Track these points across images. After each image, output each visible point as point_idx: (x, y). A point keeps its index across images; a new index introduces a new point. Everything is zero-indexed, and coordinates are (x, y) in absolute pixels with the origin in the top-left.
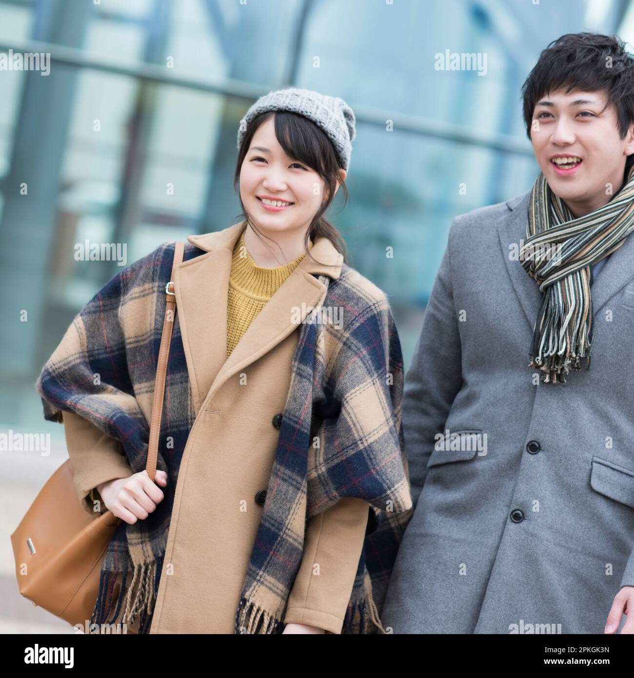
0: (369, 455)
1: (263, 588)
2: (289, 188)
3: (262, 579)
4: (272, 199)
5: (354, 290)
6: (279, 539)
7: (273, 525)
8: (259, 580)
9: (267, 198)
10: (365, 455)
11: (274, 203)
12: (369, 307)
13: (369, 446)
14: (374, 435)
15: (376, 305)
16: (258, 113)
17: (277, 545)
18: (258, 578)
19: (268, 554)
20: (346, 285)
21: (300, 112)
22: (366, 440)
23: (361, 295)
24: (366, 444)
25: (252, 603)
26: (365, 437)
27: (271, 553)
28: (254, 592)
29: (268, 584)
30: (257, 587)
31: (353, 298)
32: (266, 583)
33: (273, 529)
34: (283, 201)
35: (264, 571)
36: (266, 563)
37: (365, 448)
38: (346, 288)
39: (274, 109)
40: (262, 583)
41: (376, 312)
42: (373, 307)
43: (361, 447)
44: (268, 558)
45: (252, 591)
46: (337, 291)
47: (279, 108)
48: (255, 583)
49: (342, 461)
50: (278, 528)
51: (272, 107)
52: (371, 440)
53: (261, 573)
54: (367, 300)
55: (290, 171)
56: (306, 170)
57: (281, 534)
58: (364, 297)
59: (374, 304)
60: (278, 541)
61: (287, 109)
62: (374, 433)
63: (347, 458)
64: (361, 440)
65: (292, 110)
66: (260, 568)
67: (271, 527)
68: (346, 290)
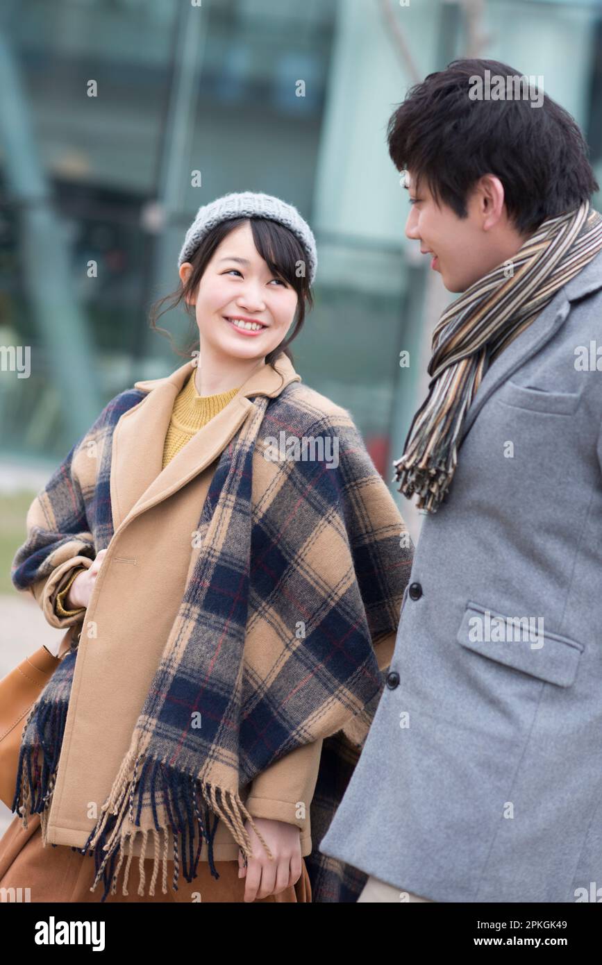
0: (344, 610)
1: (219, 764)
2: (267, 307)
3: (216, 754)
4: (246, 321)
5: (298, 407)
6: (230, 704)
7: (222, 689)
8: (212, 756)
9: (239, 319)
10: (339, 610)
11: (249, 326)
12: (317, 423)
13: (341, 599)
14: (344, 583)
15: (326, 421)
16: (225, 219)
17: (228, 712)
18: (211, 753)
19: (218, 723)
20: (289, 403)
21: (280, 219)
22: (336, 594)
23: (306, 411)
24: (336, 599)
25: (207, 784)
26: (333, 591)
27: (222, 721)
28: (208, 770)
29: (224, 759)
30: (210, 764)
31: (296, 416)
32: (221, 757)
33: (222, 693)
34: (258, 323)
35: (217, 744)
36: (217, 735)
37: (337, 604)
38: (288, 406)
39: (248, 215)
40: (216, 758)
41: (325, 428)
42: (322, 423)
43: (333, 604)
44: (220, 728)
45: (205, 770)
46: (278, 411)
47: (254, 215)
48: (208, 760)
49: (317, 627)
50: (228, 692)
51: (245, 213)
52: (341, 592)
53: (213, 747)
54: (313, 415)
55: (269, 288)
56: (286, 287)
57: (232, 697)
58: (310, 413)
59: (323, 419)
60: (228, 707)
61: (264, 215)
62: (344, 581)
63: (322, 622)
64: (330, 596)
65: (271, 217)
66: (211, 741)
67: (219, 691)
68: (288, 408)
